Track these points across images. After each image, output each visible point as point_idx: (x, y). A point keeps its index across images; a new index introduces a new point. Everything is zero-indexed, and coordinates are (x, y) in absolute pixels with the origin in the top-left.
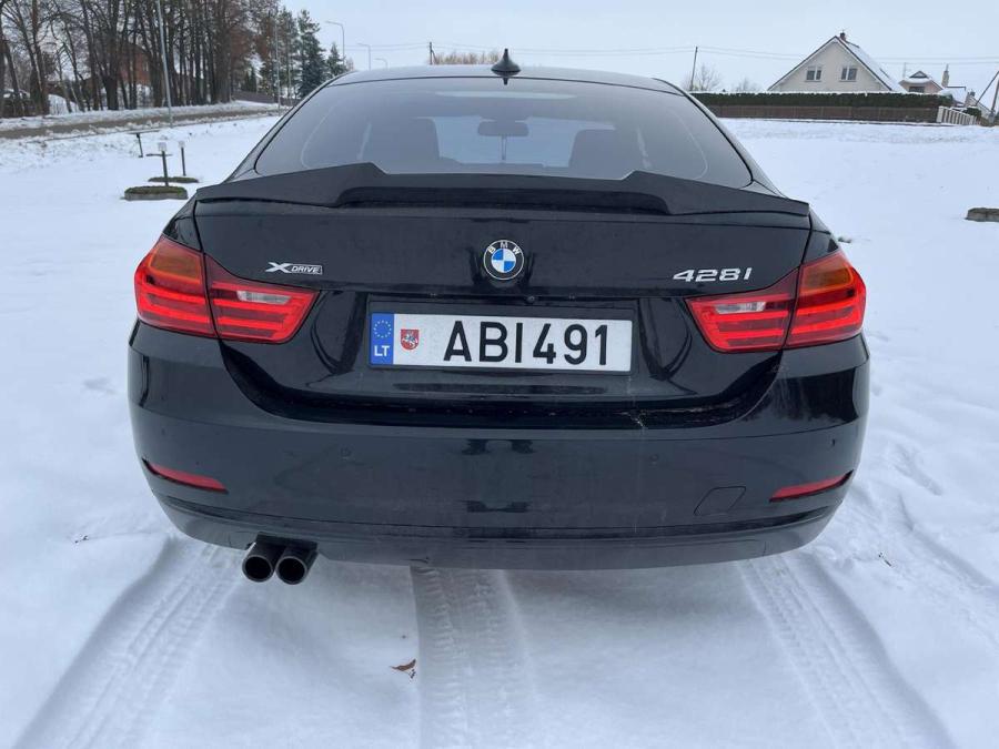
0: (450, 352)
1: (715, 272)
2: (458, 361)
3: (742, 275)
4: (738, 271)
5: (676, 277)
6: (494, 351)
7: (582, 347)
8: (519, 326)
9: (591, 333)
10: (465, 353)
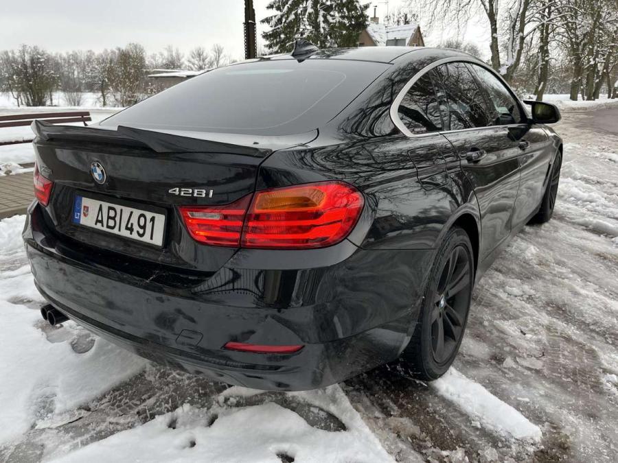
0: (97, 221)
1: (191, 191)
2: (99, 226)
3: (207, 194)
4: (204, 191)
5: (170, 191)
6: (111, 223)
7: (144, 227)
8: (121, 210)
9: (148, 220)
10: (101, 222)
